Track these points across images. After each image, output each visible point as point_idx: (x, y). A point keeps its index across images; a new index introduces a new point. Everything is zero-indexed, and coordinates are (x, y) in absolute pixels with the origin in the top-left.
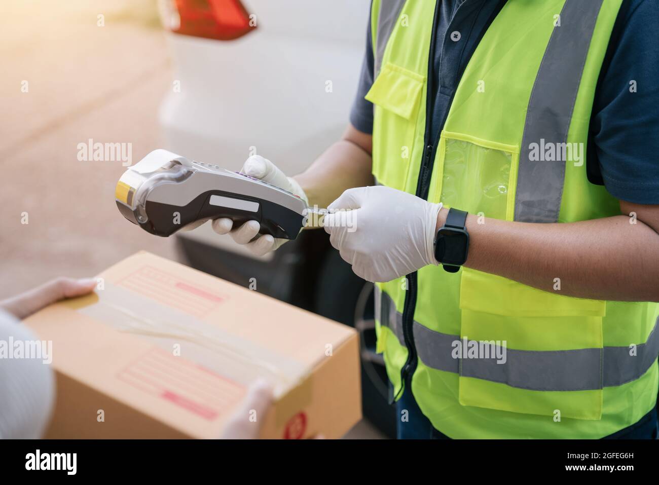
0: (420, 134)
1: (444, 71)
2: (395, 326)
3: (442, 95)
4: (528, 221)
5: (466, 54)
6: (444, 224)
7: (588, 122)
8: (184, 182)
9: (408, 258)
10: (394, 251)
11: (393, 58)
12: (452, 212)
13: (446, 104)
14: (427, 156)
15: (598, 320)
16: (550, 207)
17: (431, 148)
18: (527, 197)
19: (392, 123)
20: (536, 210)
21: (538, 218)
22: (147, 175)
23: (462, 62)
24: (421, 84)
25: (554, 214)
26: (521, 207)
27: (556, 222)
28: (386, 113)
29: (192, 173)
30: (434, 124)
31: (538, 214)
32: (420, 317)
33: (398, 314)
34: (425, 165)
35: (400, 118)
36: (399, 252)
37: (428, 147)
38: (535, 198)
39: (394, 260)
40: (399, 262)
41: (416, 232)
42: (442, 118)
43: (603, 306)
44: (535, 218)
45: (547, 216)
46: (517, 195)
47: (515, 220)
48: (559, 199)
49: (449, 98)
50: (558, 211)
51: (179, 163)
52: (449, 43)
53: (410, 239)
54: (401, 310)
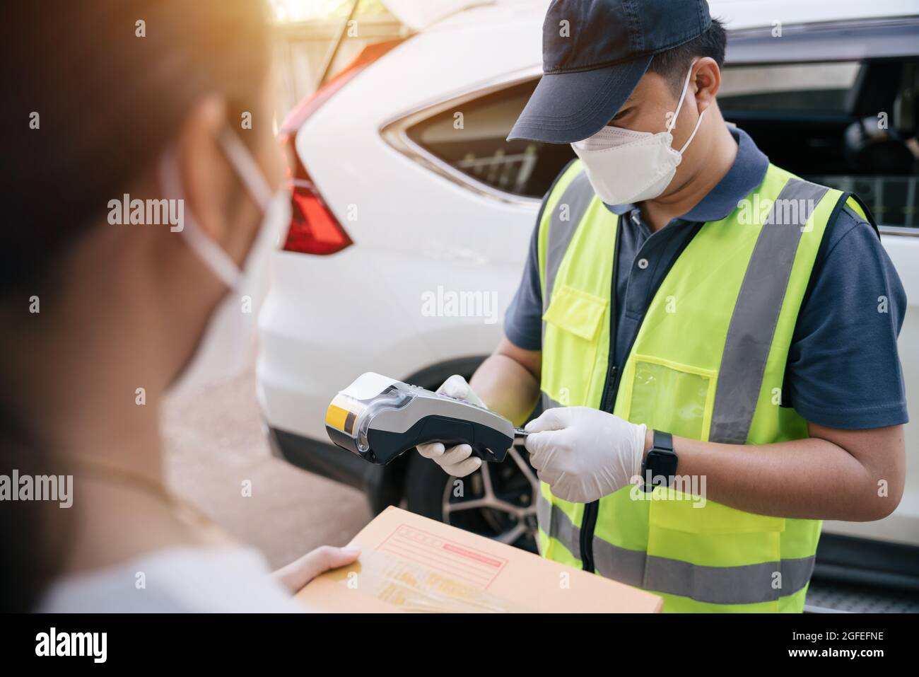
0: (603, 355)
1: (631, 296)
2: (569, 538)
3: (628, 319)
4: (720, 441)
5: (655, 281)
6: (653, 446)
7: (788, 349)
8: (404, 408)
9: (613, 478)
10: (602, 473)
11: (570, 280)
12: (658, 434)
13: (634, 327)
14: (613, 376)
15: (776, 535)
16: (741, 429)
17: (616, 369)
18: (721, 419)
19: (569, 344)
20: (728, 432)
21: (729, 439)
22: (367, 402)
23: (652, 288)
24: (603, 308)
25: (743, 435)
26: (715, 429)
27: (743, 443)
28: (561, 334)
29: (411, 398)
30: (619, 345)
31: (729, 436)
32: (600, 532)
33: (574, 529)
34: (610, 385)
35: (579, 339)
36: (607, 473)
37: (614, 368)
38: (729, 420)
39: (600, 481)
40: (605, 483)
41: (625, 453)
42: (629, 340)
43: (782, 522)
44: (726, 439)
45: (738, 438)
46: (713, 417)
47: (710, 441)
48: (750, 421)
49: (637, 322)
50: (748, 432)
51: (395, 388)
52: (636, 269)
53: (619, 461)
54: (579, 525)
